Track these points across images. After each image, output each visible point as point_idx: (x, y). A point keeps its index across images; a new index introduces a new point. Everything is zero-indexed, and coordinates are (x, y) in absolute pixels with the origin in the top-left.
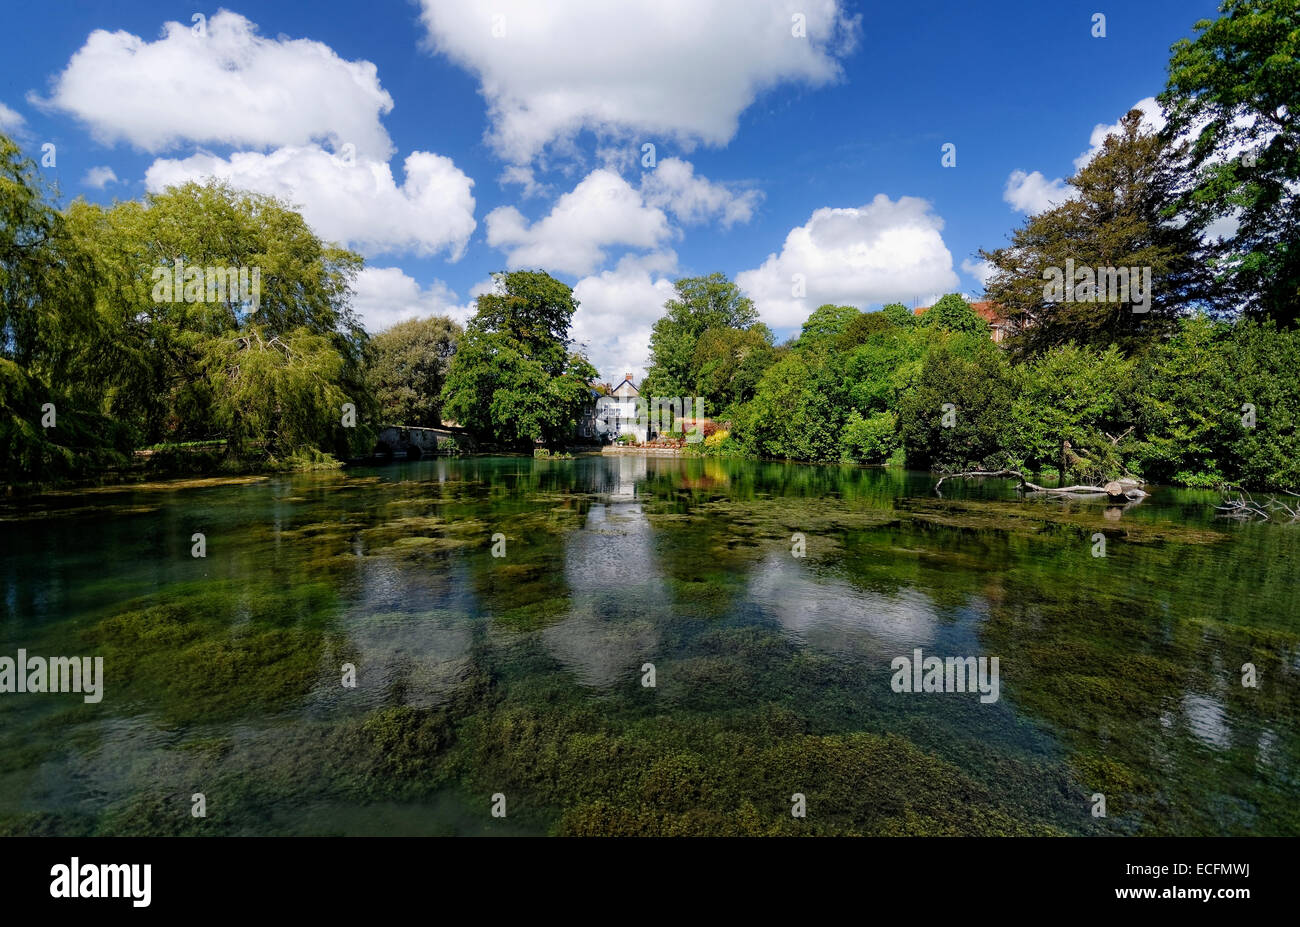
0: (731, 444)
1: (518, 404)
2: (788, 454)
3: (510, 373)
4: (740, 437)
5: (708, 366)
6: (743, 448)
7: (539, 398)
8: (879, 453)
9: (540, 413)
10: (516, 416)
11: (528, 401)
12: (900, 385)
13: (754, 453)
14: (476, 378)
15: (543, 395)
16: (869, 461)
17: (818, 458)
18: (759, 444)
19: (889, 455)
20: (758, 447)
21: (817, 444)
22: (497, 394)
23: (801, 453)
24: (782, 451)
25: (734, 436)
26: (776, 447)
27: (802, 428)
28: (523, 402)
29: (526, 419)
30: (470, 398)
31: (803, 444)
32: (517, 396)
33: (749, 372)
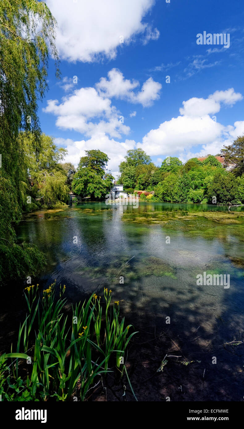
0: (155, 198)
1: (95, 188)
2: (172, 200)
3: (93, 179)
4: (157, 196)
5: (141, 176)
6: (158, 199)
7: (101, 186)
8: (199, 200)
9: (101, 190)
10: (95, 191)
11: (98, 187)
12: (206, 182)
13: (162, 200)
14: (83, 181)
15: (102, 185)
16: (196, 202)
17: (181, 201)
18: (163, 198)
19: (202, 200)
20: (162, 198)
21: (181, 198)
22: (89, 185)
23: (177, 200)
24: (170, 200)
25: (155, 196)
26: (168, 199)
27: (176, 193)
28: (97, 187)
29: (97, 192)
30: (82, 186)
31: (176, 198)
32: (95, 186)
33: (155, 177)
